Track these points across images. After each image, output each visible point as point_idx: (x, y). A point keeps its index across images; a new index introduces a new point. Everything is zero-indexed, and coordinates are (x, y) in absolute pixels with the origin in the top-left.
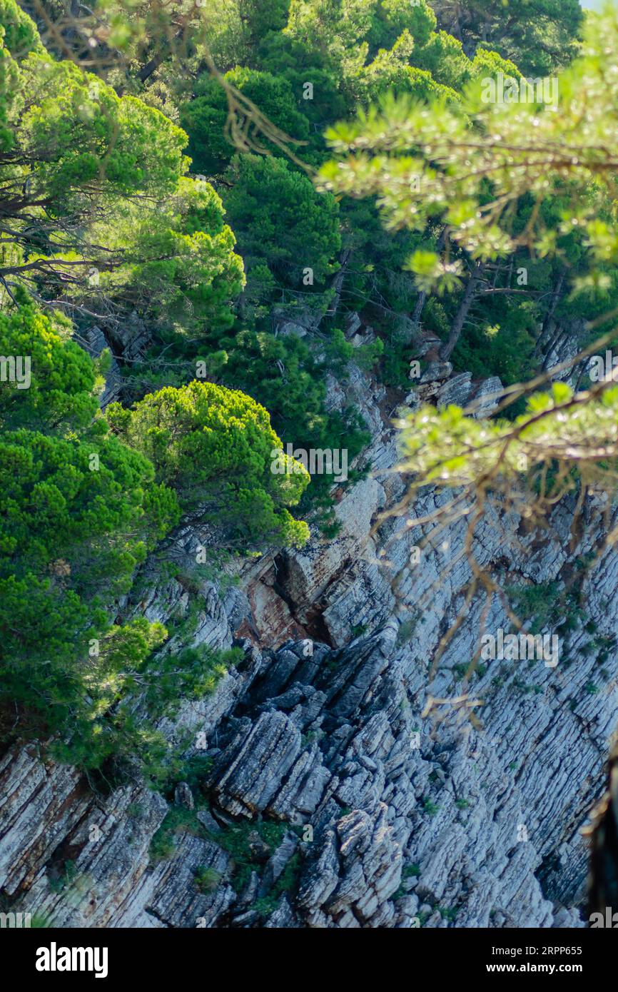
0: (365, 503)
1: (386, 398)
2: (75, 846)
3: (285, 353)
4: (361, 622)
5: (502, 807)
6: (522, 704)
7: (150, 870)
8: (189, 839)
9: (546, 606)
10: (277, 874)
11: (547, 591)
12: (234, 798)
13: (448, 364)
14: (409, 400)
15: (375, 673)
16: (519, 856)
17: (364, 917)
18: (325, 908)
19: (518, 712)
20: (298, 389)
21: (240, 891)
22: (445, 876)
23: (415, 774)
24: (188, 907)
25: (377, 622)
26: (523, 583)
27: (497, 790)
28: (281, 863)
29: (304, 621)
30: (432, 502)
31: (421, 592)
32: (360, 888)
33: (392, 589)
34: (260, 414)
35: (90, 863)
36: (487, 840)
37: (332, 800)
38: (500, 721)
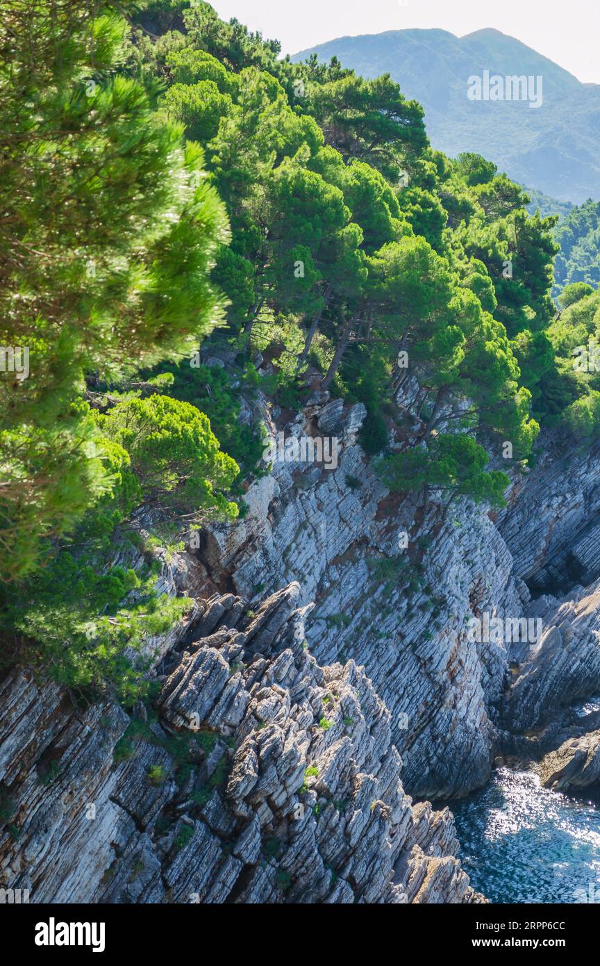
0: (265, 494)
1: (280, 416)
2: (58, 748)
3: (211, 379)
4: (260, 583)
5: (376, 724)
6: (377, 647)
7: (113, 768)
8: (143, 744)
9: (395, 574)
10: (210, 773)
11: (396, 561)
12: (178, 713)
13: (327, 392)
14: (298, 418)
15: (284, 620)
16: (389, 762)
17: (276, 806)
18: (247, 800)
19: (374, 652)
20: (221, 406)
21: (181, 786)
22: (337, 776)
23: (313, 698)
24: (143, 797)
25: (272, 583)
26: (378, 556)
27: (373, 711)
28: (213, 764)
29: (218, 581)
30: (313, 495)
31: (304, 561)
32: (274, 784)
33: (283, 558)
34: (203, 420)
35: (71, 762)
36: (366, 749)
37: (252, 716)
38: (361, 659)
